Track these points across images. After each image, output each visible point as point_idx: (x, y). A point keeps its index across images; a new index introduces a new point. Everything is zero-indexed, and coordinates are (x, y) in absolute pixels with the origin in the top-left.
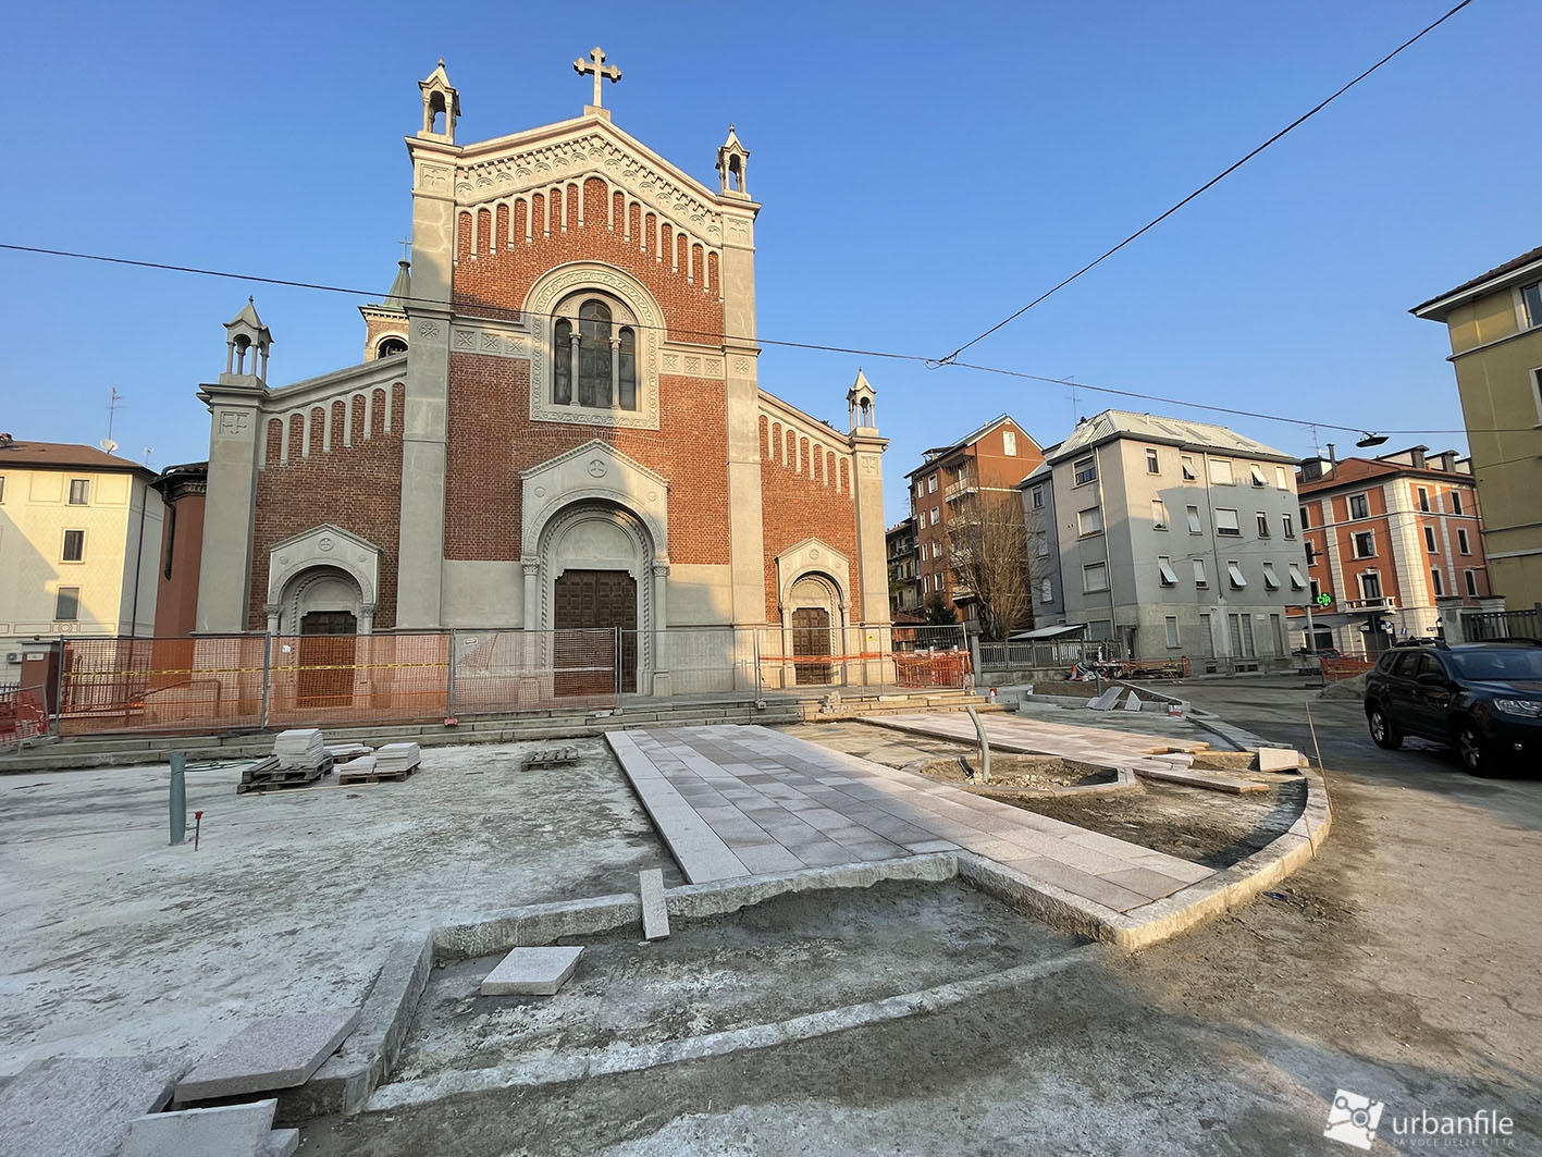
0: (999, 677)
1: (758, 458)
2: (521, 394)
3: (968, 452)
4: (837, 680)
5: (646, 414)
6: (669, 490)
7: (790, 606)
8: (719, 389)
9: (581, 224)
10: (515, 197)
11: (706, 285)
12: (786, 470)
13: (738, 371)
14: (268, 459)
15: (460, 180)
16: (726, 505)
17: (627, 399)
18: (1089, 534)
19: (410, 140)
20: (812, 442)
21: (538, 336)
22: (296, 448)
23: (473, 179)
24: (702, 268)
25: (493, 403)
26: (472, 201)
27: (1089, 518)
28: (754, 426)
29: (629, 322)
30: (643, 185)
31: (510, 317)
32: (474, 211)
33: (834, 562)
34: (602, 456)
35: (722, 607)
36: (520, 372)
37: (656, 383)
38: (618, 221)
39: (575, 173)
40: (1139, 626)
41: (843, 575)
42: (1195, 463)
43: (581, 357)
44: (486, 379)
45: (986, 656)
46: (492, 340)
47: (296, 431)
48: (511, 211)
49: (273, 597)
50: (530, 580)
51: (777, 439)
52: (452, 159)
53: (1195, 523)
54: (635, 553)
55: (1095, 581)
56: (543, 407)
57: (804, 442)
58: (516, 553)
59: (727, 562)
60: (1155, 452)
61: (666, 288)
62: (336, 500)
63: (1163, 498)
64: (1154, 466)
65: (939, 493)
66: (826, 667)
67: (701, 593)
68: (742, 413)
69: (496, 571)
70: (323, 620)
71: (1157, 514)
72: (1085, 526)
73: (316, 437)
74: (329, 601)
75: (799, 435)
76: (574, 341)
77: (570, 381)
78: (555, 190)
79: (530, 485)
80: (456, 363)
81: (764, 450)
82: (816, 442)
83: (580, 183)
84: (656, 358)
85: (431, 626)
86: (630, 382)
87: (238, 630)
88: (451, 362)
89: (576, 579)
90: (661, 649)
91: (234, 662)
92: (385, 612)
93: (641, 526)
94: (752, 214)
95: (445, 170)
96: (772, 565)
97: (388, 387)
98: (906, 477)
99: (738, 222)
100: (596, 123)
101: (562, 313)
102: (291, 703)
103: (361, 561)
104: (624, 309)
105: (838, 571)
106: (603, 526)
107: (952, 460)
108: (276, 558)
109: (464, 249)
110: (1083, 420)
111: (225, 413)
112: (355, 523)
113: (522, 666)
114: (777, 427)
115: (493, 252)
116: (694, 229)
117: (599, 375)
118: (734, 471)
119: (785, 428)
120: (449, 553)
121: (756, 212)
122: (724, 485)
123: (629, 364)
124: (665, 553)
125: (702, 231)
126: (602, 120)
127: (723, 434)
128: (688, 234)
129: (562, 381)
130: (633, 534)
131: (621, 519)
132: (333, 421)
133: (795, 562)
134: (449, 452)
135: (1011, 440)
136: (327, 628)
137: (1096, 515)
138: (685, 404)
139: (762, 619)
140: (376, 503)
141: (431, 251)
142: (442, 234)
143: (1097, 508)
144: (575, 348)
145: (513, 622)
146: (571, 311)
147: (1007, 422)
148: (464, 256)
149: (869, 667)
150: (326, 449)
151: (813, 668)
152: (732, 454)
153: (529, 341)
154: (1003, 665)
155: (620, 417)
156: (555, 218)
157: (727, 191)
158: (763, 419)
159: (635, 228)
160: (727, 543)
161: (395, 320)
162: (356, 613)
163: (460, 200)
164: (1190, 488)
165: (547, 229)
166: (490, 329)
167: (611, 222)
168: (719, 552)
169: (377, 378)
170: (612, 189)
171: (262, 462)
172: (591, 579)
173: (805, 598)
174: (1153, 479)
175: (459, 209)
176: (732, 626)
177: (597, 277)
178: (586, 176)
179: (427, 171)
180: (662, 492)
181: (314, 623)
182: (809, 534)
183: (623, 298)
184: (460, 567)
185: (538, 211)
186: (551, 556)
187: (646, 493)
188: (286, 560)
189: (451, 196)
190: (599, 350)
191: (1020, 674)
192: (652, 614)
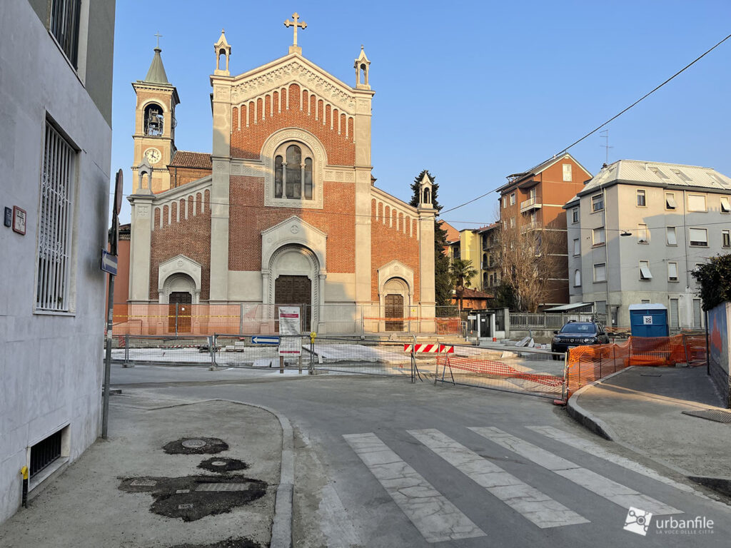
0: (521, 333)
1: (370, 222)
2: (260, 194)
3: (536, 179)
4: (406, 330)
5: (317, 202)
6: (327, 238)
7: (384, 293)
8: (352, 187)
9: (287, 109)
10: (257, 98)
11: (347, 135)
12: (384, 226)
13: (361, 178)
14: (155, 225)
15: (233, 92)
16: (354, 245)
17: (308, 193)
18: (597, 245)
19: (212, 77)
20: (398, 212)
21: (268, 166)
22: (166, 221)
23: (238, 92)
24: (345, 126)
25: (248, 199)
26: (238, 102)
27: (599, 233)
28: (369, 206)
29: (310, 156)
30: (317, 86)
31: (255, 158)
32: (239, 107)
33: (406, 273)
34: (297, 224)
35: (350, 293)
36: (260, 183)
37: (322, 186)
38: (305, 105)
39: (285, 83)
40: (621, 305)
41: (410, 279)
42: (676, 199)
43: (287, 172)
44: (245, 187)
45: (513, 321)
46: (248, 169)
47: (166, 213)
48: (256, 105)
49: (160, 286)
50: (265, 280)
51: (381, 210)
52: (230, 83)
53: (672, 238)
54: (311, 267)
55: (600, 275)
56: (270, 200)
57: (394, 212)
58: (259, 269)
59: (354, 272)
60: (644, 191)
61: (327, 138)
62: (183, 243)
63: (646, 223)
64: (642, 201)
65: (517, 205)
66: (401, 323)
67: (340, 287)
68: (363, 200)
69: (250, 276)
70: (178, 295)
71: (641, 234)
72: (596, 238)
73: (174, 216)
74: (181, 287)
75: (392, 208)
76: (284, 166)
77: (282, 186)
78: (276, 92)
79: (265, 237)
80: (233, 180)
81: (374, 216)
82: (401, 211)
83: (287, 87)
84: (323, 173)
85: (224, 300)
86: (310, 185)
87: (147, 300)
88: (230, 179)
89: (284, 279)
90: (322, 313)
91: (146, 313)
92: (205, 293)
93: (314, 256)
94: (370, 96)
95: (226, 88)
96: (375, 274)
97: (202, 192)
98: (497, 191)
99: (364, 101)
100: (295, 56)
101: (278, 153)
102: (167, 331)
103: (195, 271)
104: (307, 149)
105: (408, 277)
106: (296, 255)
107: (525, 184)
108: (161, 269)
109: (235, 125)
110: (605, 166)
111: (139, 206)
112: (191, 254)
113: (262, 318)
114: (381, 205)
115: (248, 126)
116: (342, 106)
117: (295, 182)
118: (358, 229)
119: (385, 205)
120: (230, 268)
121: (373, 95)
122: (353, 235)
123: (309, 175)
124: (325, 269)
125: (346, 107)
126: (298, 55)
127: (353, 209)
128: (338, 109)
129: (278, 185)
130: (310, 259)
131: (304, 252)
132: (181, 208)
133: (386, 272)
134: (230, 222)
135: (568, 170)
136: (180, 299)
137: (602, 232)
138: (335, 196)
139: (369, 299)
140: (199, 245)
141: (220, 128)
142: (226, 119)
143: (602, 228)
144: (284, 169)
145: (257, 298)
146: (283, 152)
147: (567, 157)
148: (235, 128)
149: (422, 324)
150: (178, 220)
151: (395, 323)
152: (358, 220)
153: (264, 169)
154: (524, 326)
155: (305, 203)
156: (276, 106)
157: (359, 85)
158: (374, 201)
159: (313, 108)
160: (354, 263)
161: (154, 91)
162: (191, 293)
163: (233, 102)
164: (671, 215)
165: (272, 113)
166: (246, 164)
167: (301, 106)
168: (350, 268)
169: (198, 188)
170: (302, 89)
171: (153, 227)
172: (291, 279)
173: (392, 290)
174: (642, 210)
175: (233, 106)
176: (355, 302)
177: (295, 135)
178: (289, 84)
179: (219, 90)
180: (323, 239)
181: (175, 297)
182: (395, 258)
183: (307, 144)
184: (234, 273)
185: (268, 103)
186: (273, 269)
187: (316, 240)
188: (165, 270)
189: (228, 101)
190: (295, 170)
191: (535, 332)
192: (318, 296)
